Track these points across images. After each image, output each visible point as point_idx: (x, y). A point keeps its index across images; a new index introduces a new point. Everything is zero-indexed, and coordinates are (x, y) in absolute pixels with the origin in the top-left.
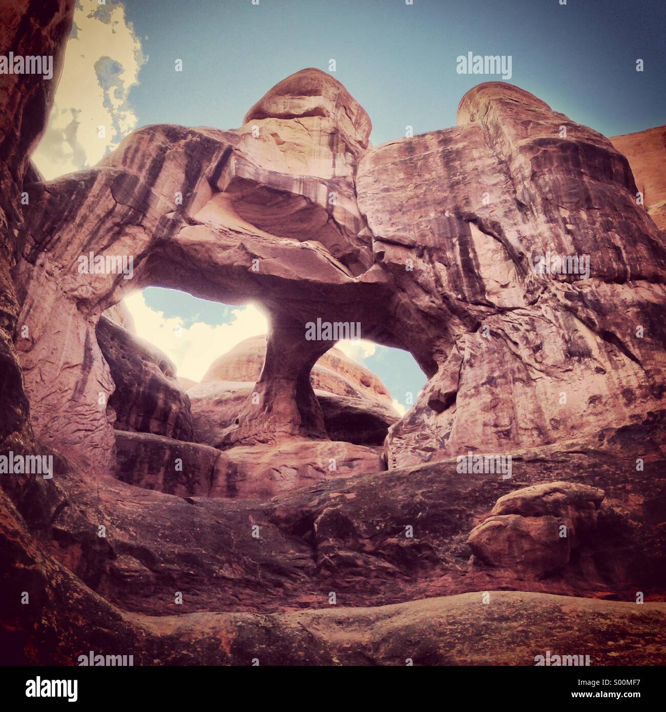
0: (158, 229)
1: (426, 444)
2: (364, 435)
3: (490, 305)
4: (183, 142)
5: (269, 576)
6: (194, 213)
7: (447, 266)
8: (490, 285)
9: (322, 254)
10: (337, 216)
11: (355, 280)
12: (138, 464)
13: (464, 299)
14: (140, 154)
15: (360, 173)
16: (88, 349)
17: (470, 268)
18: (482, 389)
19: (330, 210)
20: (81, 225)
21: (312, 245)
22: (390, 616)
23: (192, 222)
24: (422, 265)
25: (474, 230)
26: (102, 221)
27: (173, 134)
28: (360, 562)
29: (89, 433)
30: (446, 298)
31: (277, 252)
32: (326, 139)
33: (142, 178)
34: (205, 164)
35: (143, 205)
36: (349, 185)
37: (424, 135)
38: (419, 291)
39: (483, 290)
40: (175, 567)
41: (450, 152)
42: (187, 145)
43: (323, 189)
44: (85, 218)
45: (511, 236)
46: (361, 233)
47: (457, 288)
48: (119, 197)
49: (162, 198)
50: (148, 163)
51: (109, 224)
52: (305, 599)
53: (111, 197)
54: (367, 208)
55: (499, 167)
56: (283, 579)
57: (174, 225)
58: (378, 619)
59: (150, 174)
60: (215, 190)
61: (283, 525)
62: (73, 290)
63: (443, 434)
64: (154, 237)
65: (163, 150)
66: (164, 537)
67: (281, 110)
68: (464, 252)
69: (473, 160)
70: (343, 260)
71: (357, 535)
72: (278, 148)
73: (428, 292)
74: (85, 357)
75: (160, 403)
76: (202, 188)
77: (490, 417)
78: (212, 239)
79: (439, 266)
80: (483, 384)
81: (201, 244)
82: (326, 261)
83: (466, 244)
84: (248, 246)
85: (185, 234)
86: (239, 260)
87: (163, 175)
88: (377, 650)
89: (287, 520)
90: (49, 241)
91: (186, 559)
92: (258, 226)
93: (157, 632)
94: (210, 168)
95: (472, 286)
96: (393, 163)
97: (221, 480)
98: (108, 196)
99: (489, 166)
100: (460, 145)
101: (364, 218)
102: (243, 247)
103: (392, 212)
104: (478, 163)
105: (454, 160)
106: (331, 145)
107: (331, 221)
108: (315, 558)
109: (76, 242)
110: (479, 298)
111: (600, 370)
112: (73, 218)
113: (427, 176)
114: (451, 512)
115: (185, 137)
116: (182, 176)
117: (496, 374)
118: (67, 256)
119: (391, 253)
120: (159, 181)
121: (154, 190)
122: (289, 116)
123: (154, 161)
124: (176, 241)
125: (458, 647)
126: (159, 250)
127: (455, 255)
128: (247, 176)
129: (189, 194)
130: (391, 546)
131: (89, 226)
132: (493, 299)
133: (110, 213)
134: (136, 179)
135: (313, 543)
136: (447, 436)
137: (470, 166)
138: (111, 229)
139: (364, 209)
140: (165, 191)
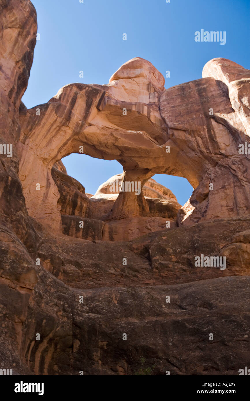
0: (75, 128)
1: (195, 216)
2: (167, 215)
3: (222, 154)
4: (84, 91)
5: (131, 272)
6: (90, 120)
7: (202, 138)
8: (222, 146)
9: (146, 136)
10: (152, 119)
11: (161, 147)
12: (71, 228)
13: (210, 152)
14: (66, 96)
15: (161, 101)
16: (48, 180)
17: (212, 138)
18: (220, 191)
19: (149, 117)
20: (43, 127)
21: (141, 132)
22: (186, 288)
23: (90, 125)
24: (190, 138)
25: (214, 123)
26: (52, 125)
27: (80, 87)
28: (170, 266)
29: (50, 215)
30: (202, 152)
31: (127, 136)
32: (145, 87)
33: (68, 105)
34: (94, 99)
35: (68, 118)
36: (156, 106)
37: (189, 83)
38: (189, 150)
39: (219, 148)
40: (90, 269)
41: (201, 89)
42: (86, 92)
43: (146, 108)
44: (45, 123)
46: (163, 126)
47: (207, 148)
48: (58, 115)
49: (76, 115)
50: (70, 100)
51: (55, 126)
52: (147, 282)
53: (55, 114)
54: (166, 115)
55: (223, 94)
56: (137, 274)
57: (82, 126)
58: (181, 289)
59: (71, 104)
60: (99, 110)
61: (136, 251)
62: (41, 155)
63: (203, 211)
64: (74, 131)
65: (76, 94)
66: (85, 257)
67: (125, 75)
68: (209, 131)
69: (211, 92)
70: (155, 139)
71: (168, 254)
72: (124, 92)
73: (193, 150)
74: (47, 183)
75: (79, 203)
76: (94, 110)
77: (224, 203)
78: (98, 131)
79: (197, 138)
80: (220, 189)
81: (94, 134)
82: (148, 139)
83: (210, 128)
84: (114, 134)
85: (88, 130)
86: (111, 141)
87: (76, 105)
88: (182, 302)
89: (137, 249)
90: (30, 134)
91: (96, 266)
92: (118, 126)
95: (213, 146)
96: (175, 96)
97: (107, 234)
98: (54, 114)
99: (218, 94)
100: (205, 86)
101: (164, 120)
102: (112, 134)
103: (176, 117)
104: (213, 93)
105: (202, 92)
106: (148, 89)
107: (150, 121)
108: (151, 265)
109: (41, 134)
110: (217, 151)
112: (40, 124)
113: (191, 100)
114: (210, 243)
115: (85, 88)
116: (84, 105)
117: (226, 184)
118: (38, 140)
119: (176, 133)
120: (75, 107)
121: (73, 111)
122: (129, 78)
123: (73, 99)
124: (84, 133)
125: (219, 300)
126: (76, 137)
127: (205, 133)
128: (112, 104)
129: (87, 113)
130: (184, 259)
131: (46, 128)
132: (223, 152)
133: (55, 121)
134: (66, 107)
135: (149, 259)
136: (205, 212)
137: (210, 94)
138: (56, 128)
139: (163, 115)
140: (78, 111)
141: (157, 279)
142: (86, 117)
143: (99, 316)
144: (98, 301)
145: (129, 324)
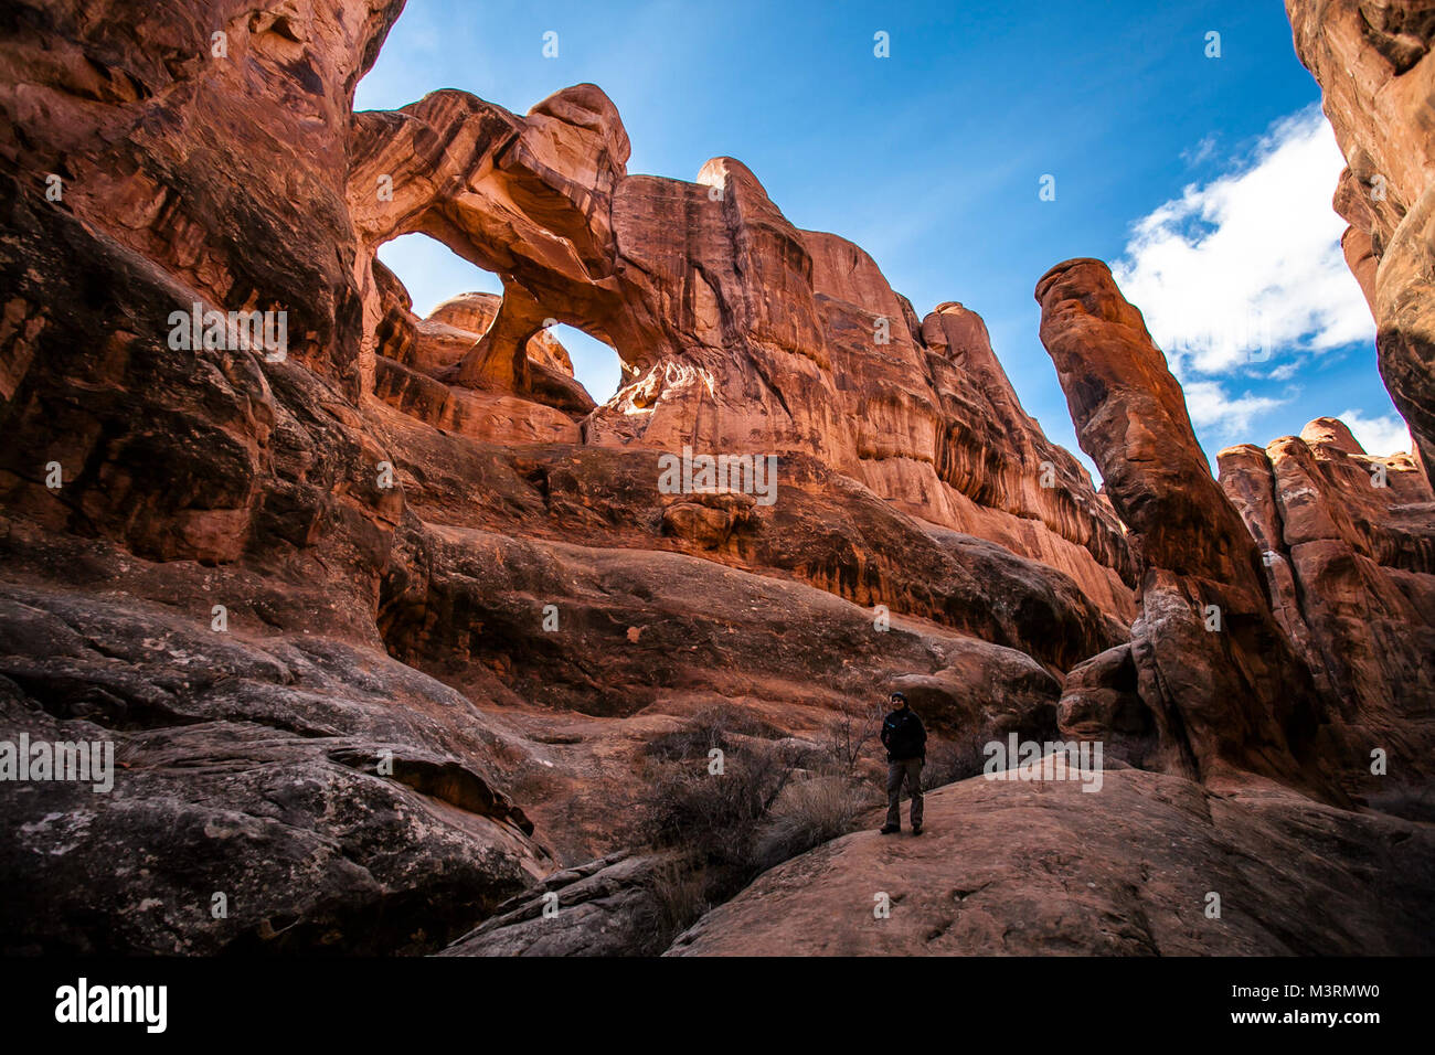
0: (443, 187)
1: (625, 430)
2: (560, 402)
3: (696, 339)
4: (481, 115)
5: (511, 508)
6: (475, 182)
7: (672, 297)
8: (701, 324)
9: (573, 253)
10: (593, 225)
11: (594, 283)
13: (678, 328)
14: (443, 114)
15: (617, 194)
17: (688, 304)
19: (589, 218)
21: (566, 242)
22: (608, 558)
23: (473, 190)
24: (652, 289)
25: (698, 278)
26: (401, 165)
27: (474, 104)
28: (580, 513)
30: (663, 322)
31: (537, 239)
32: (595, 154)
33: (442, 135)
34: (494, 141)
35: (436, 161)
36: (606, 201)
37: (674, 181)
38: (642, 308)
39: (694, 325)
40: (440, 487)
41: (692, 205)
42: (484, 119)
43: (588, 198)
44: (387, 159)
45: (725, 291)
46: (608, 246)
47: (675, 319)
48: (418, 149)
49: (453, 160)
50: (449, 124)
51: (403, 170)
52: (537, 531)
53: (412, 146)
54: (621, 228)
55: (727, 232)
56: (521, 513)
57: (457, 188)
58: (600, 558)
59: (448, 134)
60: (496, 166)
61: (521, 471)
62: (362, 221)
63: (640, 426)
64: (438, 193)
65: (462, 117)
66: (430, 460)
67: (565, 114)
68: (687, 291)
69: (708, 218)
70: (587, 263)
71: (579, 493)
72: (553, 147)
73: (650, 312)
75: (397, 332)
76: (486, 163)
77: (678, 424)
78: (486, 210)
79: (664, 293)
81: (477, 212)
82: (574, 259)
83: (689, 286)
84: (515, 226)
85: (464, 198)
86: (504, 237)
87: (458, 139)
88: (603, 580)
89: (524, 468)
90: (354, 172)
91: (449, 482)
92: (524, 211)
93: (450, 540)
94: (498, 145)
95: (686, 319)
96: (646, 196)
97: (449, 414)
98: (410, 144)
99: (719, 228)
100: (701, 202)
101: (614, 235)
102: (509, 225)
103: (638, 239)
104: (712, 222)
105: (694, 213)
106: (599, 160)
107: (588, 227)
108: (546, 503)
110: (689, 330)
111: (764, 412)
112: (378, 156)
113: (671, 218)
115: (483, 111)
116: (473, 146)
117: (689, 393)
118: (364, 189)
119: (629, 270)
120: (453, 145)
121: (448, 151)
122: (571, 123)
123: (454, 124)
124: (456, 202)
125: (662, 589)
126: (438, 205)
127: (679, 290)
128: (528, 165)
129: (474, 164)
130: (604, 506)
132: (699, 335)
133: (408, 160)
134: (437, 137)
135: (545, 491)
136: (644, 429)
137: (705, 222)
138: (403, 175)
139: (616, 227)
140: (457, 154)
141: (555, 529)
142: (468, 172)
143: (474, 580)
144: (472, 554)
145: (523, 601)
